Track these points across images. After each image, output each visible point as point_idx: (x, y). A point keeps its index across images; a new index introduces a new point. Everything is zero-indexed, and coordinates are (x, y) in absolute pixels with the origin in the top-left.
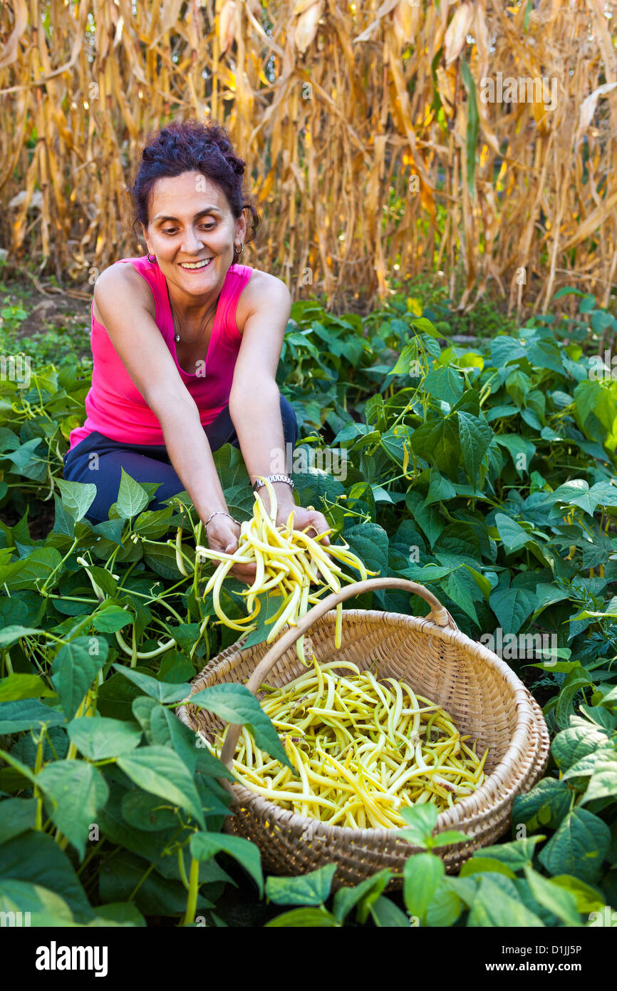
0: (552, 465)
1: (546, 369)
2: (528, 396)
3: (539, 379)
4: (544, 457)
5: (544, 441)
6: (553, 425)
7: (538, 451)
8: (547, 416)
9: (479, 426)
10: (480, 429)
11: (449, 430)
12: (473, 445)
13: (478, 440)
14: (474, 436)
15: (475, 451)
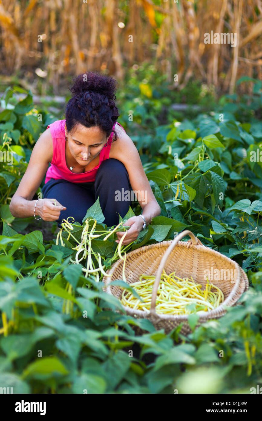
0: (237, 193)
1: (231, 139)
2: (222, 155)
3: (228, 144)
4: (233, 189)
5: (232, 180)
6: (237, 170)
7: (229, 185)
8: (233, 165)
9: (219, 178)
10: (220, 180)
11: (203, 180)
12: (217, 186)
13: (219, 184)
14: (217, 182)
15: (218, 189)
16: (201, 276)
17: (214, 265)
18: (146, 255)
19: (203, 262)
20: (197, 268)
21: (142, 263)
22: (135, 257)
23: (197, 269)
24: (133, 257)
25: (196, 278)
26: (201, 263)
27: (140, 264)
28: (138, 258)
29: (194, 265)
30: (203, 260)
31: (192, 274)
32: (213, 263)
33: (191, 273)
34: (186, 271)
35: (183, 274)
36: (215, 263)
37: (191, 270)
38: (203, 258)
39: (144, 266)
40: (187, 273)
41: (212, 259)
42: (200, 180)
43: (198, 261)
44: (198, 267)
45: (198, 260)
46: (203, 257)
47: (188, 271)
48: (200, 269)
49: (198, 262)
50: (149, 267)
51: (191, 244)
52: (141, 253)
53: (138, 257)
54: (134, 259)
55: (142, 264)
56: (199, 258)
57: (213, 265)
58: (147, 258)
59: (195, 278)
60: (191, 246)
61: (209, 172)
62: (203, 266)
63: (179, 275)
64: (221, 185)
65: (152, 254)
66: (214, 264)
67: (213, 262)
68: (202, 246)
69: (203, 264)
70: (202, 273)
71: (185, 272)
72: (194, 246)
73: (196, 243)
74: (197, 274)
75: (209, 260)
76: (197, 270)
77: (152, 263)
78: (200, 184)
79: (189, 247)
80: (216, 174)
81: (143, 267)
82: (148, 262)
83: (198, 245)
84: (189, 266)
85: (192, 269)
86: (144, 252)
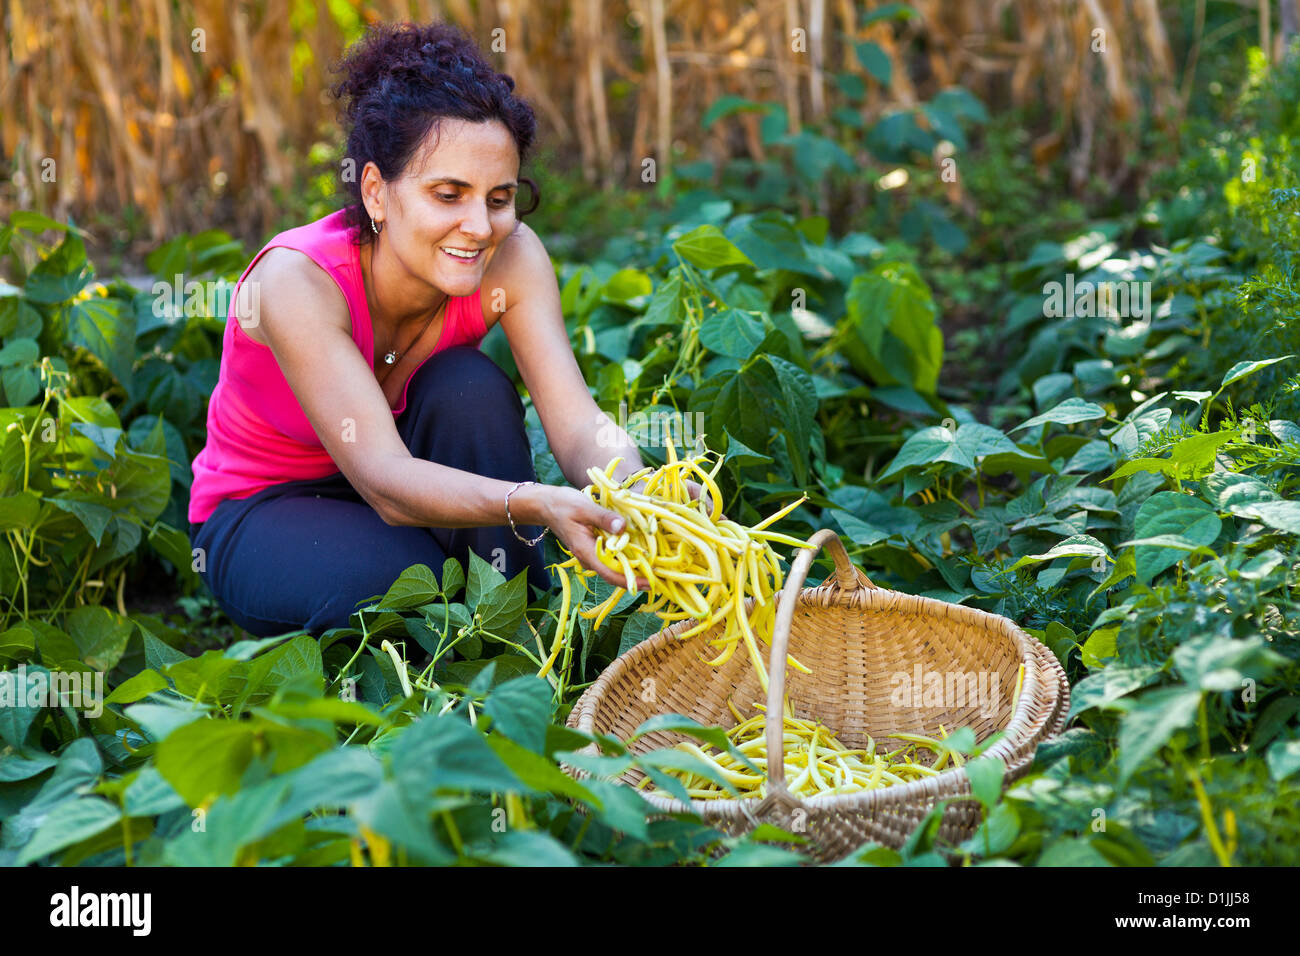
9: (796, 374)
10: (800, 380)
11: (748, 392)
12: (796, 403)
13: (801, 395)
14: (795, 389)
15: (800, 413)
16: (881, 699)
17: (922, 652)
18: (686, 658)
19: (881, 650)
20: (864, 676)
21: (675, 686)
22: (650, 669)
23: (865, 680)
24: (644, 669)
25: (865, 712)
26: (877, 655)
27: (670, 692)
28: (660, 669)
29: (850, 667)
30: (880, 641)
31: (847, 700)
32: (918, 645)
33: (845, 696)
34: (827, 694)
35: (816, 707)
36: (927, 644)
37: (845, 687)
38: (881, 637)
39: (683, 697)
40: (829, 700)
41: (913, 632)
42: (737, 393)
43: (864, 651)
44: (865, 671)
45: (865, 647)
46: (879, 634)
47: (833, 690)
48: (876, 676)
49: (864, 655)
50: (699, 700)
51: (838, 589)
52: (669, 650)
53: (661, 666)
54: (648, 674)
55: (674, 690)
56: (867, 637)
57: (917, 651)
58: (690, 666)
59: (861, 713)
60: (838, 596)
61: (760, 359)
62: (883, 665)
63: (805, 712)
64: (808, 396)
65: (705, 652)
66: (922, 647)
67: (917, 641)
68: (874, 591)
69: (882, 657)
70: (882, 688)
71: (822, 698)
72: (848, 595)
73: (853, 585)
74: (865, 697)
75: (902, 638)
76: (865, 684)
77: (708, 684)
78: (740, 407)
79: (832, 603)
80: (785, 363)
81: (680, 700)
82: (693, 681)
83: (861, 591)
84: (835, 673)
85: (845, 682)
86: (677, 645)
